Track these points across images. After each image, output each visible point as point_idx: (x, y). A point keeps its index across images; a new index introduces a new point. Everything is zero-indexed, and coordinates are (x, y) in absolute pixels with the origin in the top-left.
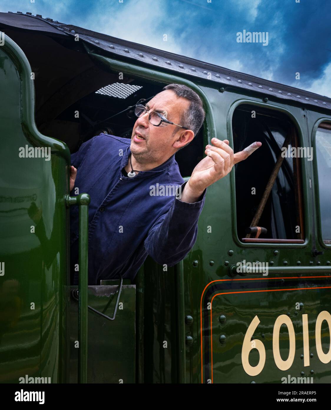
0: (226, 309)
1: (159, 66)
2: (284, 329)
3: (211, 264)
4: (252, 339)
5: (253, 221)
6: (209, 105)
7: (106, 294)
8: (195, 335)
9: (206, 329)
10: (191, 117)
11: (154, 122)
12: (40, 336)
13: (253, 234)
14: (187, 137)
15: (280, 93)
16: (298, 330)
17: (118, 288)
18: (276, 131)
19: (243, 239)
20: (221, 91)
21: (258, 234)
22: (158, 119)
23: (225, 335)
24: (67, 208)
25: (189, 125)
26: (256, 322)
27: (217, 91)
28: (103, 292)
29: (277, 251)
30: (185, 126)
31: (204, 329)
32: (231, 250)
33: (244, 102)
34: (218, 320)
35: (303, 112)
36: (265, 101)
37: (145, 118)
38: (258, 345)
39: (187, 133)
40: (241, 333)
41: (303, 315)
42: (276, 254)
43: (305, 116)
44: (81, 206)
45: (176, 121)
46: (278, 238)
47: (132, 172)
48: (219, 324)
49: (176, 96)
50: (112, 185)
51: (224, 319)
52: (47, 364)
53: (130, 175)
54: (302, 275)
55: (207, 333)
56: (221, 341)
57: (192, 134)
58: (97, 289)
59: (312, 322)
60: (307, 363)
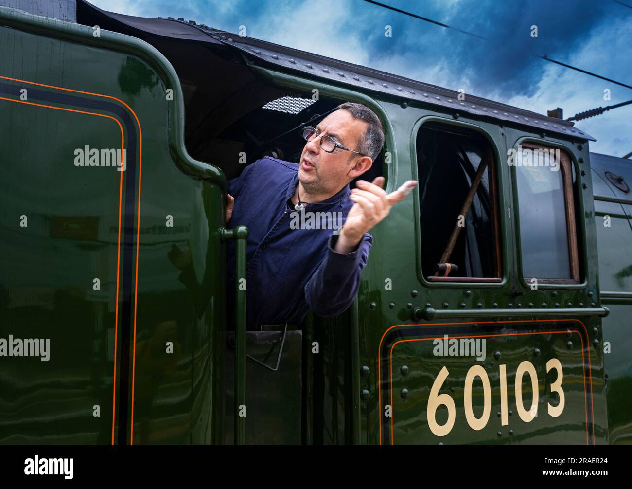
0: (409, 358)
1: (330, 78)
2: (477, 383)
3: (391, 307)
4: (439, 394)
5: (442, 257)
6: (388, 123)
7: (267, 342)
8: (373, 388)
9: (385, 382)
10: (369, 142)
11: (327, 147)
12: (191, 390)
13: (442, 272)
14: (364, 165)
15: (473, 108)
16: (495, 384)
17: (282, 334)
19: (429, 277)
20: (404, 107)
21: (447, 272)
22: (331, 144)
23: (408, 389)
24: (222, 242)
25: (367, 151)
26: (444, 374)
27: (398, 106)
28: (264, 339)
29: (469, 292)
30: (362, 152)
31: (382, 382)
32: (414, 290)
33: (429, 119)
34: (400, 372)
35: (501, 130)
36: (456, 118)
37: (316, 142)
38: (447, 400)
39: (364, 160)
40: (427, 387)
41: (500, 366)
42: (467, 295)
43: (503, 134)
44: (238, 241)
45: (352, 147)
47: (300, 204)
48: (401, 376)
49: (351, 117)
50: (276, 219)
51: (406, 370)
52: (199, 422)
53: (297, 207)
54: (499, 319)
55: (386, 386)
56: (403, 396)
57: (370, 161)
58: (257, 335)
59: (511, 374)
60: (505, 421)
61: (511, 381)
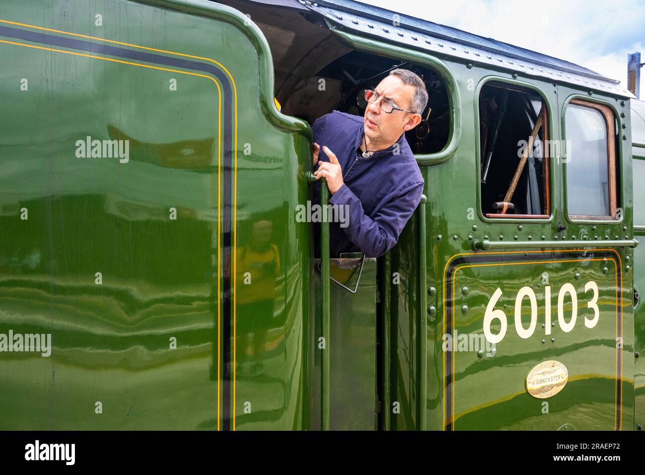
1: (403, 42)
2: (526, 302)
3: (455, 239)
4: (494, 310)
6: (455, 83)
7: (349, 267)
8: (438, 305)
9: (449, 300)
10: (418, 102)
13: (499, 210)
14: (415, 120)
15: (531, 69)
16: (541, 303)
17: (361, 261)
19: (487, 215)
20: (469, 68)
21: (505, 210)
23: (467, 306)
24: (309, 184)
25: (416, 109)
26: (498, 294)
27: (464, 67)
28: (346, 264)
29: (521, 226)
30: (413, 110)
31: (446, 300)
32: (475, 225)
33: (491, 79)
34: (461, 292)
35: (553, 88)
36: (515, 78)
37: (377, 105)
38: (501, 315)
39: (415, 117)
40: (483, 305)
41: (546, 287)
42: (520, 229)
43: (555, 92)
44: (322, 184)
45: (405, 107)
47: (367, 152)
48: (462, 295)
50: (349, 165)
51: (466, 290)
53: (365, 155)
54: (546, 249)
56: (463, 311)
57: (420, 117)
58: (340, 261)
59: (554, 295)
60: (548, 331)
61: (554, 301)
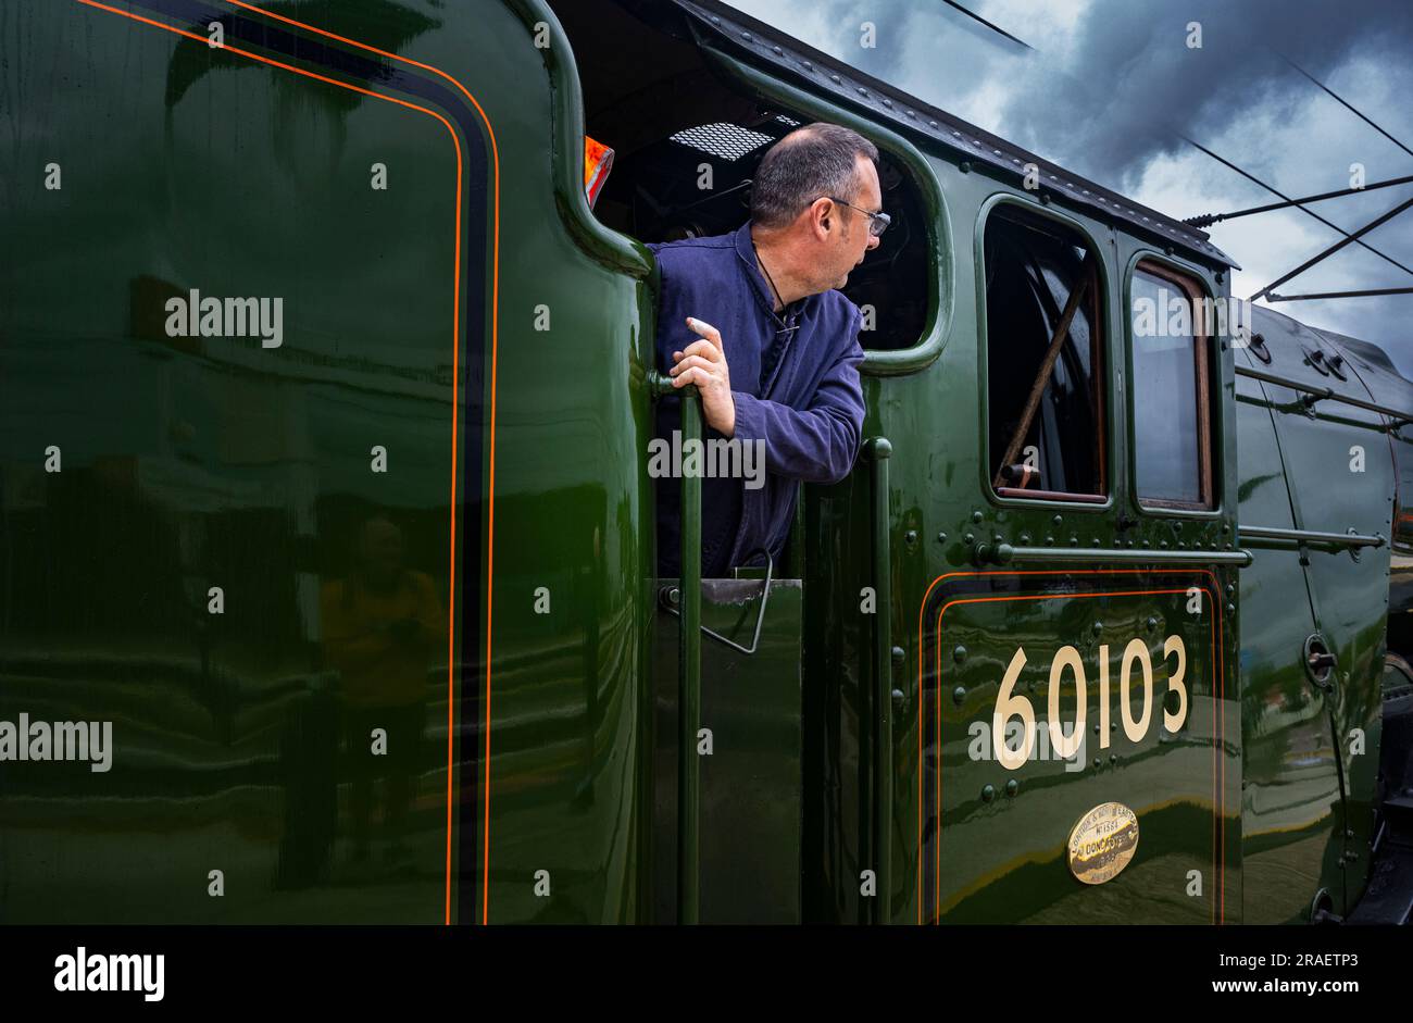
0: (966, 633)
2: (1068, 673)
3: (941, 540)
4: (1012, 696)
5: (1008, 453)
6: (941, 199)
7: (735, 600)
8: (909, 687)
9: (930, 675)
13: (1015, 479)
15: (1069, 188)
16: (1092, 673)
17: (762, 586)
18: (1048, 267)
19: (1000, 489)
20: (964, 170)
21: (1025, 480)
23: (964, 687)
24: (653, 400)
26: (1019, 660)
27: (955, 169)
28: (730, 595)
29: (1059, 517)
32: (977, 510)
33: (1007, 199)
34: (952, 657)
35: (1110, 234)
38: (1023, 705)
40: (994, 682)
41: (1102, 646)
42: (1056, 523)
43: (1113, 242)
46: (1051, 490)
48: (953, 665)
51: (962, 653)
52: (610, 758)
54: (1100, 567)
56: (957, 699)
58: (714, 586)
59: (1115, 659)
60: (1105, 743)
61: (1115, 669)
